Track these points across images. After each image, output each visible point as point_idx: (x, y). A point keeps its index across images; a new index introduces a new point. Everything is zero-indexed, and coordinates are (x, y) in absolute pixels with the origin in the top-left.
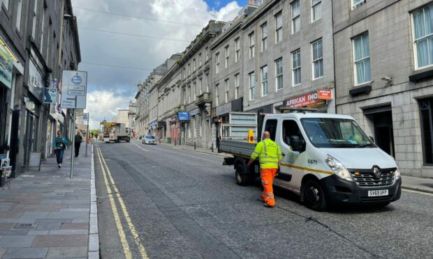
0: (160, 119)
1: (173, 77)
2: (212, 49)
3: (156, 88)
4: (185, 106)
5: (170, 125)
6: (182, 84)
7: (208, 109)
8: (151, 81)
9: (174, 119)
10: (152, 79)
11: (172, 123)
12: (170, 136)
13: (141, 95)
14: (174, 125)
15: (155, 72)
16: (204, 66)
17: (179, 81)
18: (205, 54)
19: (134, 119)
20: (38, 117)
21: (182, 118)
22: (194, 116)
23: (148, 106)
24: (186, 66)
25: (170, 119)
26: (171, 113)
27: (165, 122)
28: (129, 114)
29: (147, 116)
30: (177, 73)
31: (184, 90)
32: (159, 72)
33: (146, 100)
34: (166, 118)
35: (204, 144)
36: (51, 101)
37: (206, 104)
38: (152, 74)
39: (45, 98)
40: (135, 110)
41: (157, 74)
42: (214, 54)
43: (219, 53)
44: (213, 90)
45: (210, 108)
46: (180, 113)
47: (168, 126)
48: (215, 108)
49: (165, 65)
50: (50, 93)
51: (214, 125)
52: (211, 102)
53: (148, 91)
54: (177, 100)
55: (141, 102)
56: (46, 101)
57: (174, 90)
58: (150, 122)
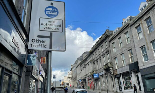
0: (83, 78)
1: (87, 59)
2: (109, 42)
3: (80, 65)
4: (96, 71)
5: (88, 81)
6: (93, 61)
7: (111, 71)
8: (77, 63)
9: (90, 78)
10: (77, 62)
11: (89, 80)
12: (88, 86)
13: (73, 69)
14: (90, 81)
15: (78, 59)
16: (105, 51)
17: (91, 60)
18: (105, 46)
19: (70, 79)
20: (20, 77)
21: (95, 77)
22: (102, 75)
23: (76, 73)
24: (95, 53)
25: (88, 78)
26: (88, 75)
27: (85, 80)
28: (68, 78)
29: (76, 77)
30: (90, 57)
31: (94, 64)
32: (80, 59)
33: (75, 71)
34: (86, 78)
35: (111, 90)
36: (32, 64)
37: (110, 68)
38: (77, 60)
39: (28, 62)
40: (70, 76)
41: (79, 60)
42: (111, 44)
43: (114, 42)
44: (113, 61)
45: (112, 70)
46: (94, 74)
47: (87, 81)
48: (116, 70)
49: (82, 56)
50: (31, 57)
51: (116, 79)
52: (113, 67)
53: (76, 67)
54: (90, 69)
55: (73, 72)
56: (28, 64)
57: (88, 65)
58: (77, 80)
